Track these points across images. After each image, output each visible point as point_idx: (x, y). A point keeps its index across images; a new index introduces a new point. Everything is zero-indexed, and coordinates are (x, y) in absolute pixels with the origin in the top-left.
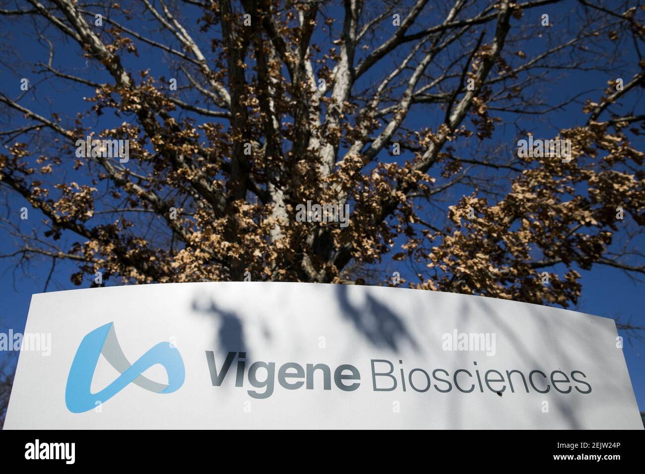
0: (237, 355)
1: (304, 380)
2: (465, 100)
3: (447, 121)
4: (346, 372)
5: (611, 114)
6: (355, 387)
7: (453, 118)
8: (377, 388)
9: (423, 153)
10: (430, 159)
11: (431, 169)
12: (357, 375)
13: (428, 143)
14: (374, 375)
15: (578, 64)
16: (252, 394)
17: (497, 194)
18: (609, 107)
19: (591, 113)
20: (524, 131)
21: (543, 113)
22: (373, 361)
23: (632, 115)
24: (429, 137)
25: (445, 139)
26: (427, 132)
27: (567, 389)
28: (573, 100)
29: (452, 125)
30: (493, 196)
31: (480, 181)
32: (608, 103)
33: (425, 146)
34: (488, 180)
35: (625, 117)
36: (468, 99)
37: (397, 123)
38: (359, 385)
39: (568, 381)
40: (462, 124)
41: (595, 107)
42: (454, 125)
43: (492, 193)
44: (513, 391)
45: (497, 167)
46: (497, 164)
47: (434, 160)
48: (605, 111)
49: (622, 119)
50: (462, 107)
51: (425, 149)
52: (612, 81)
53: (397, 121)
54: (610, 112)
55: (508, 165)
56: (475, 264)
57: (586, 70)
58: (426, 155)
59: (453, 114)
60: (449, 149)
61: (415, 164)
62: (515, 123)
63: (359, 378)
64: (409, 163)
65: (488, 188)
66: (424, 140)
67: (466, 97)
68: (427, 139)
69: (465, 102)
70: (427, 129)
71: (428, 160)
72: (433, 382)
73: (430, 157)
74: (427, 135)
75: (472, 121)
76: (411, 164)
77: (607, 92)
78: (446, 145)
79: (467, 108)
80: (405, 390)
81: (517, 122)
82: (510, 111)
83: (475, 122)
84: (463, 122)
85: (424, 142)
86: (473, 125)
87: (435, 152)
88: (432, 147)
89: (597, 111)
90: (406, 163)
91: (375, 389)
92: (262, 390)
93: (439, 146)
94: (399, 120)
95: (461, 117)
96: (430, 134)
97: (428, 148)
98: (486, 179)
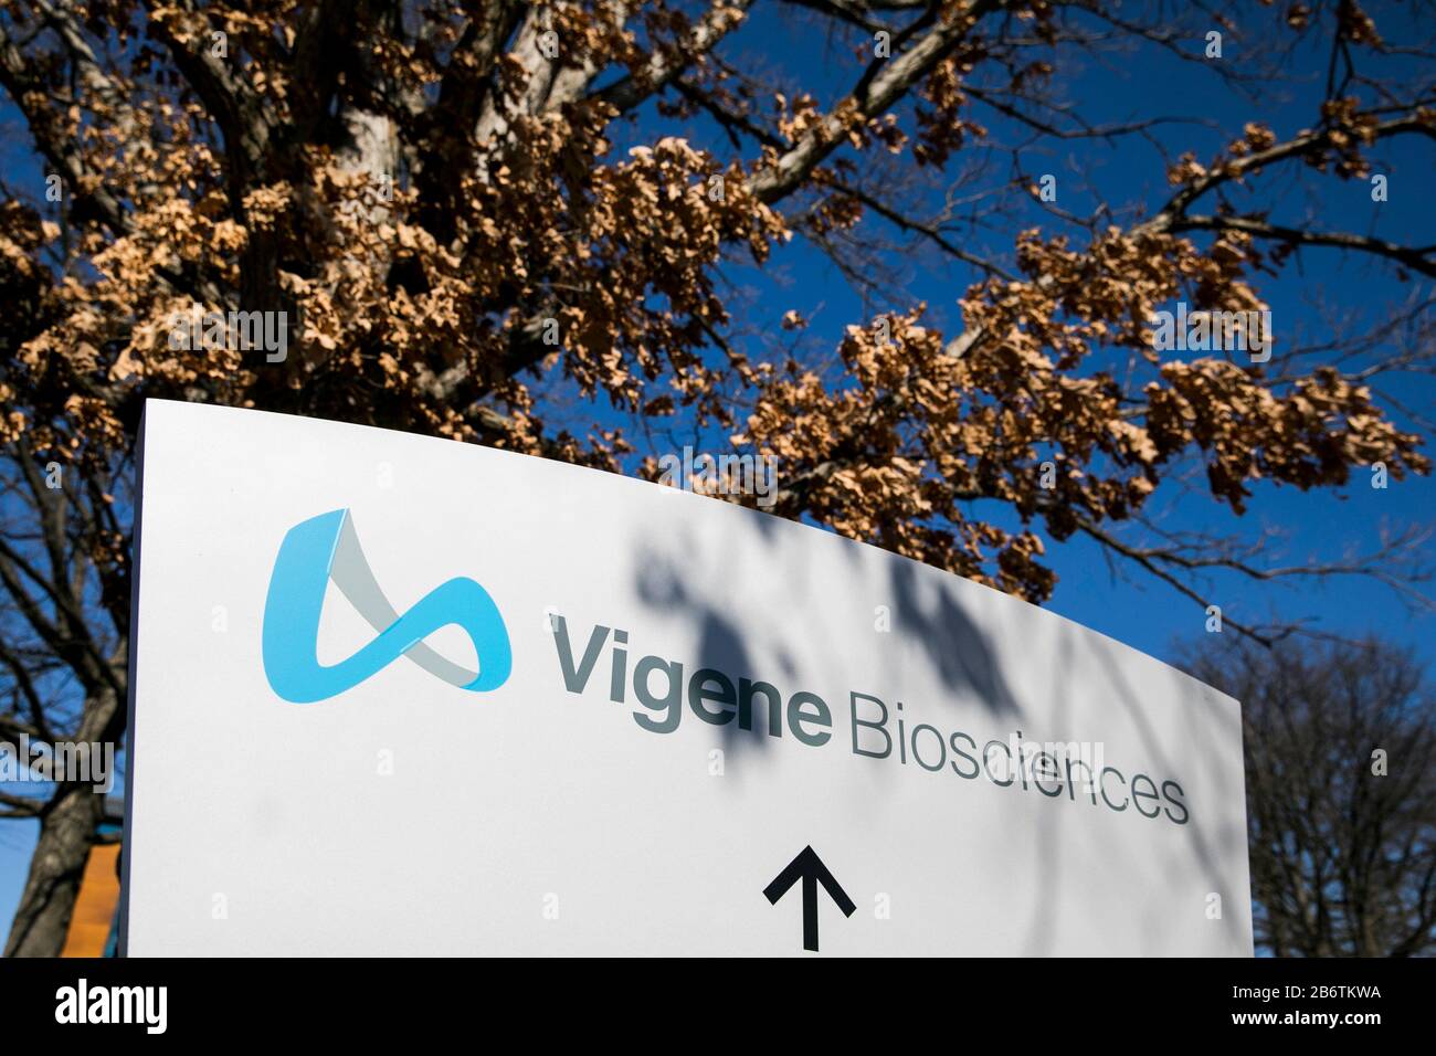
0: (611, 635)
1: (735, 709)
2: (920, 54)
3: (862, 92)
4: (807, 708)
5: (1221, 202)
6: (822, 739)
7: (878, 89)
8: (859, 748)
9: (783, 151)
10: (792, 175)
11: (787, 200)
12: (825, 717)
13: (799, 133)
14: (855, 722)
15: (1174, 36)
16: (641, 720)
17: (873, 286)
18: (1224, 185)
19: (1186, 186)
20: (1028, 178)
21: (1064, 137)
22: (854, 695)
23: (1262, 217)
24: (808, 119)
25: (843, 137)
26: (805, 105)
27: (1153, 811)
28: (1141, 128)
29: (870, 106)
30: (864, 287)
31: (841, 241)
32: (1226, 176)
33: (790, 138)
34: (863, 245)
35: (1246, 218)
36: (926, 53)
37: (711, 36)
38: (829, 736)
39: (1156, 797)
40: (893, 108)
41: (1198, 176)
42: (875, 108)
43: (863, 280)
44: (1072, 798)
45: (904, 225)
46: (907, 216)
47: (801, 178)
48: (1213, 192)
49: (1241, 223)
50: (906, 69)
51: (788, 146)
52: (1257, 127)
53: (713, 30)
54: (1220, 195)
55: (932, 228)
56: (889, 481)
57: (1187, 57)
58: (788, 161)
59: (880, 80)
60: (840, 163)
61: (754, 176)
62: (1015, 152)
63: (829, 724)
64: (738, 169)
65: (858, 264)
66: (790, 120)
67: (923, 46)
68: (800, 122)
69: (918, 59)
70: (807, 98)
71: (788, 177)
72: (951, 755)
73: (794, 169)
74: (804, 112)
75: (918, 111)
76: (744, 173)
77: (1233, 148)
78: (840, 152)
79: (915, 76)
80: (904, 761)
81: (1020, 151)
82: (991, 102)
83: (924, 118)
84: (895, 106)
85: (790, 128)
86: (915, 119)
87: (809, 162)
88: (804, 148)
89: (1199, 184)
90: (733, 167)
91: (856, 750)
92: (660, 716)
93: (822, 149)
94: (719, 30)
95: (896, 93)
96: (811, 112)
97: (795, 146)
98: (856, 239)
